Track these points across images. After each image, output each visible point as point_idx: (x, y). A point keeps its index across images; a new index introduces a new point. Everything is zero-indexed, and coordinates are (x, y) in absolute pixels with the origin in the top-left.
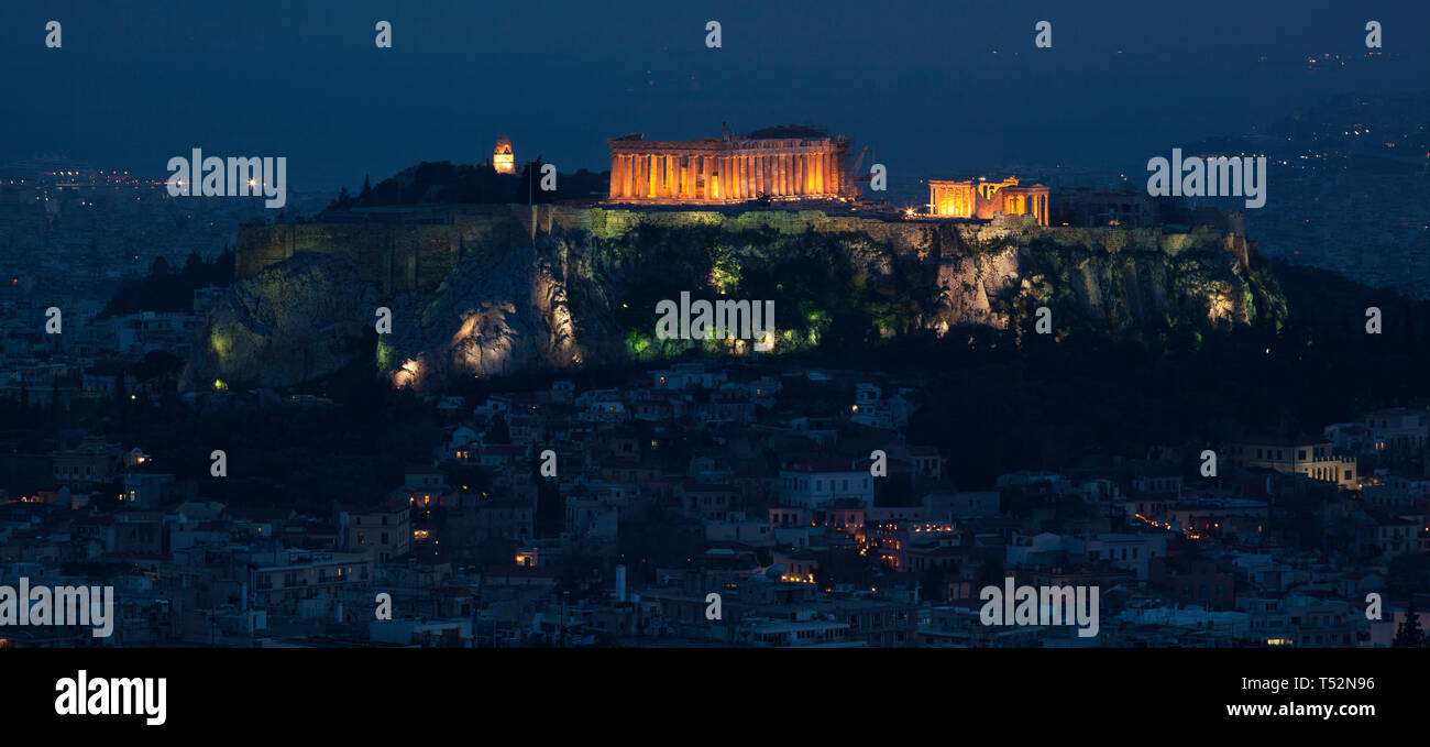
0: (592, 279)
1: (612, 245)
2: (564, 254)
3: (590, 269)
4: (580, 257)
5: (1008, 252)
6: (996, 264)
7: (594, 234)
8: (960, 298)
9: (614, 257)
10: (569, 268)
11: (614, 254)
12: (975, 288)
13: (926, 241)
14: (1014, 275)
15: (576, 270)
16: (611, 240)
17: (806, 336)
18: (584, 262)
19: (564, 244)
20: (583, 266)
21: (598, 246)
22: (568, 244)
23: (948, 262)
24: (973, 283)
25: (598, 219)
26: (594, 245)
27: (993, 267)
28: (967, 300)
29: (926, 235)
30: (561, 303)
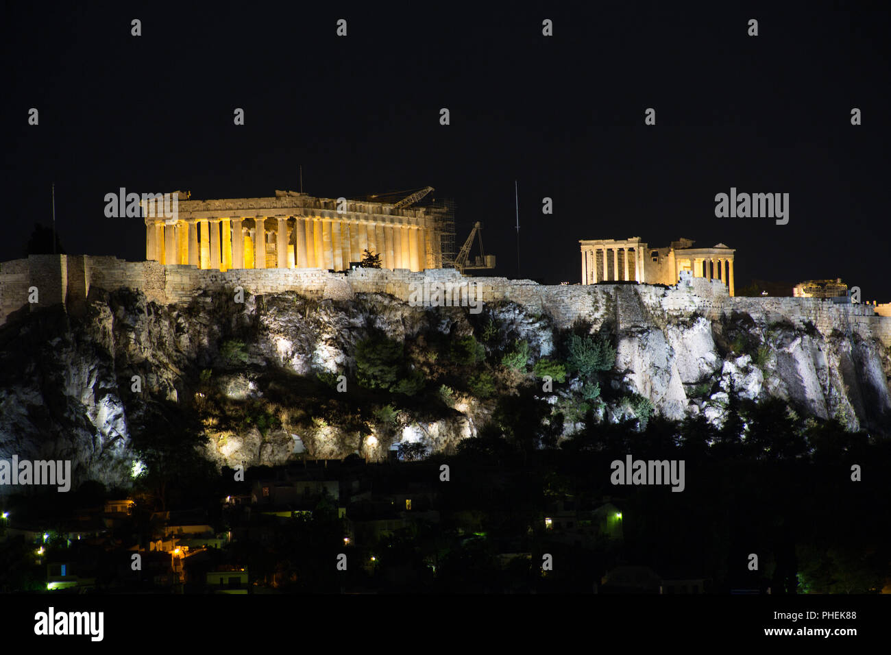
0: (151, 359)
1: (175, 314)
2: (109, 324)
3: (148, 344)
4: (133, 329)
5: (702, 327)
6: (688, 342)
7: (149, 300)
8: (648, 385)
9: (179, 330)
10: (117, 343)
11: (178, 325)
12: (668, 371)
13: (597, 309)
14: (712, 357)
15: (127, 344)
16: (172, 307)
17: (458, 431)
18: (138, 335)
19: (108, 310)
20: (138, 341)
21: (156, 313)
22: (114, 310)
23: (629, 334)
24: (663, 365)
25: (154, 278)
26: (149, 314)
27: (685, 346)
28: (658, 388)
29: (596, 301)
30: (109, 391)
